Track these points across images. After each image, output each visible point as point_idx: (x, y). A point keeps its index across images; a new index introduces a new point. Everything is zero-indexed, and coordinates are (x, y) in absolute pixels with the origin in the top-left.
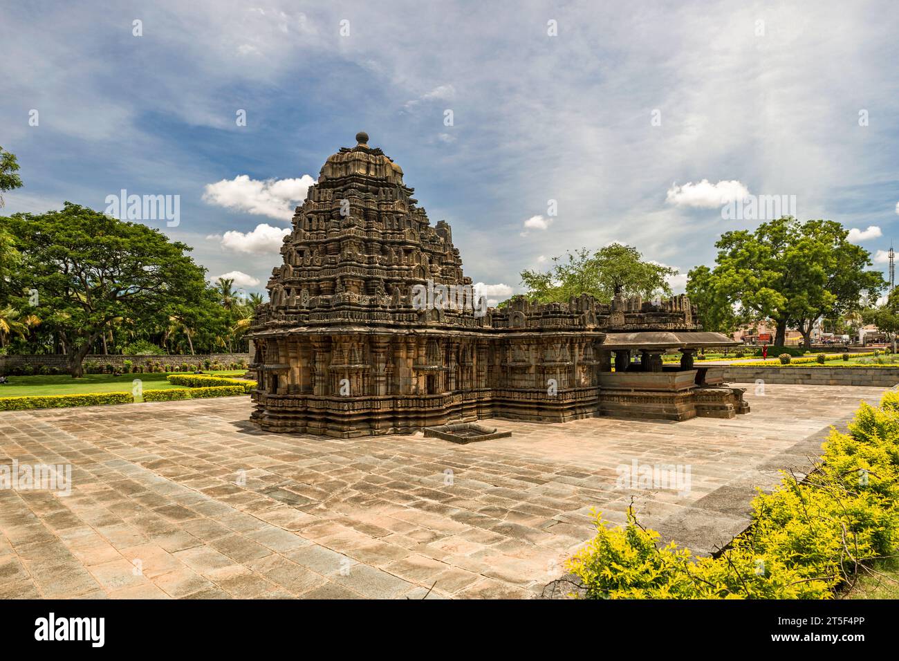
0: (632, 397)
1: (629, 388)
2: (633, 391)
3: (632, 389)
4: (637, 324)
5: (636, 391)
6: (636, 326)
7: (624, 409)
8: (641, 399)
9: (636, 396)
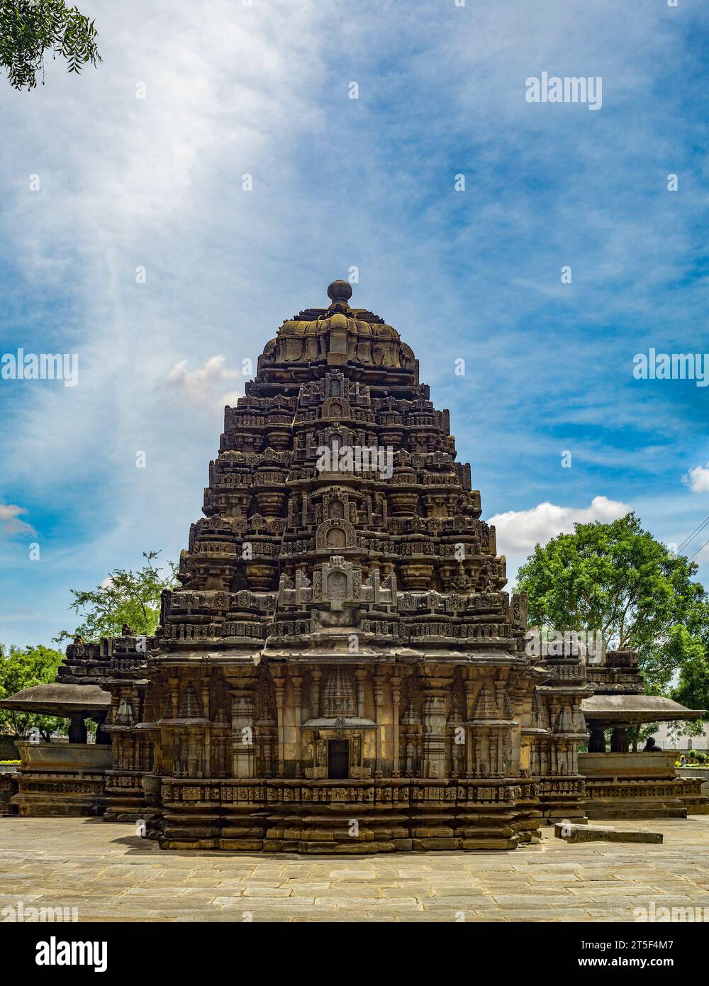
0: (613, 788)
1: (611, 776)
2: (616, 780)
3: (616, 777)
4: (606, 683)
5: (620, 780)
6: (603, 687)
7: (605, 807)
8: (625, 792)
9: (619, 787)
